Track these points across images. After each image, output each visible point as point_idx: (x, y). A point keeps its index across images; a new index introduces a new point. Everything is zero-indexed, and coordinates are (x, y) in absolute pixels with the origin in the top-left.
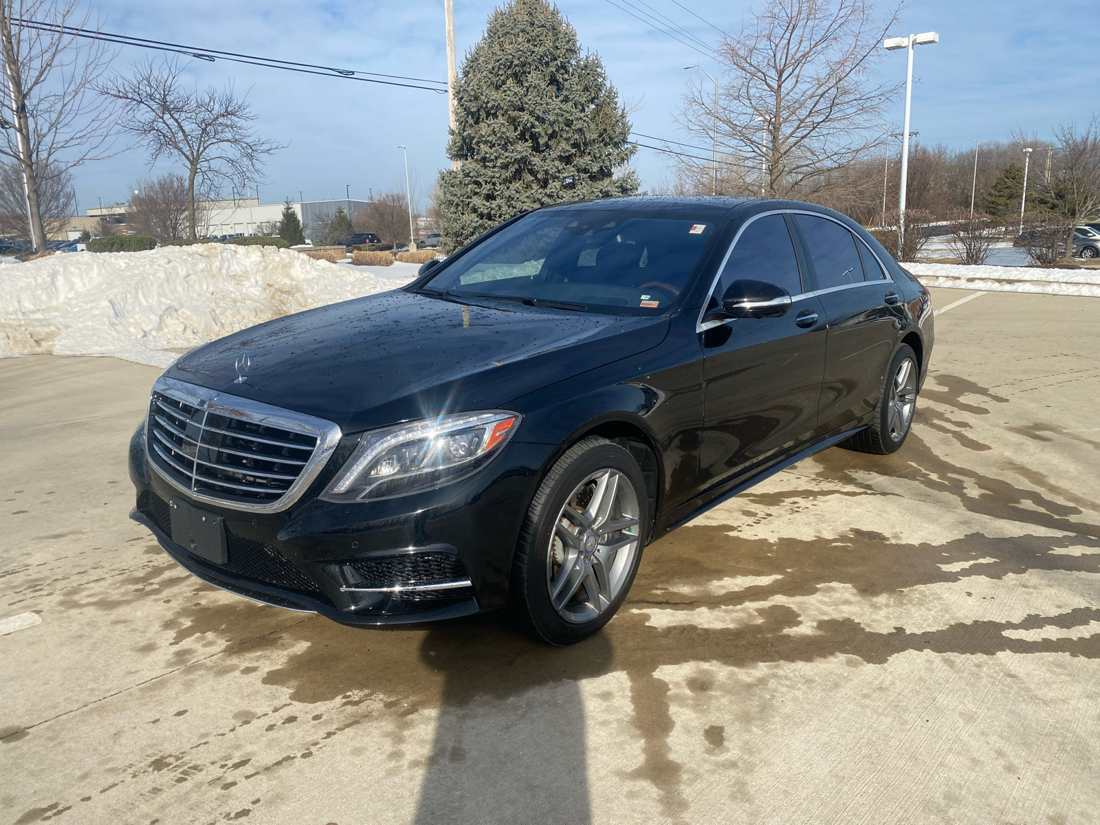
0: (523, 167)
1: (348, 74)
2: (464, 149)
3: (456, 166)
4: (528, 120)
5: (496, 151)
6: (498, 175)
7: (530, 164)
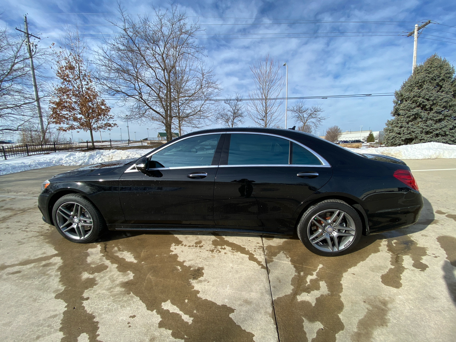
0: (416, 116)
1: (370, 95)
2: (396, 113)
3: (393, 118)
4: (421, 100)
5: (405, 112)
6: (405, 120)
7: (420, 115)
